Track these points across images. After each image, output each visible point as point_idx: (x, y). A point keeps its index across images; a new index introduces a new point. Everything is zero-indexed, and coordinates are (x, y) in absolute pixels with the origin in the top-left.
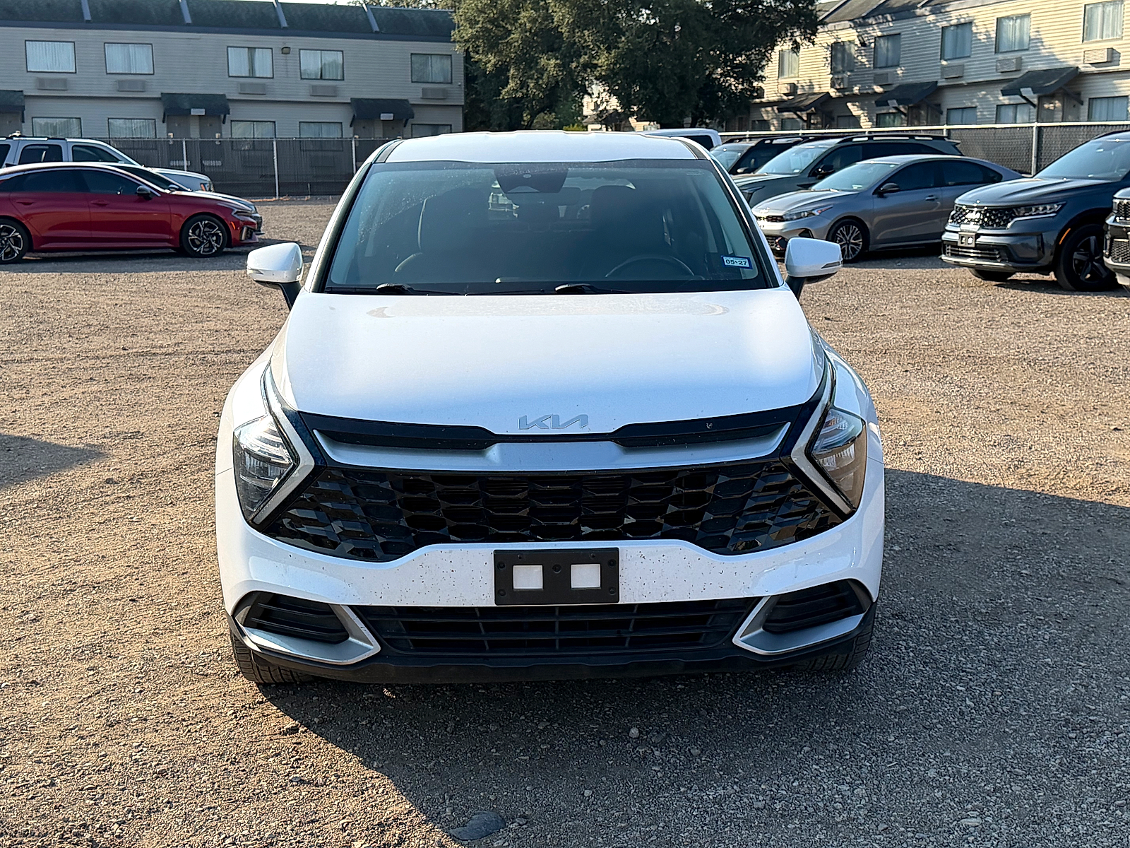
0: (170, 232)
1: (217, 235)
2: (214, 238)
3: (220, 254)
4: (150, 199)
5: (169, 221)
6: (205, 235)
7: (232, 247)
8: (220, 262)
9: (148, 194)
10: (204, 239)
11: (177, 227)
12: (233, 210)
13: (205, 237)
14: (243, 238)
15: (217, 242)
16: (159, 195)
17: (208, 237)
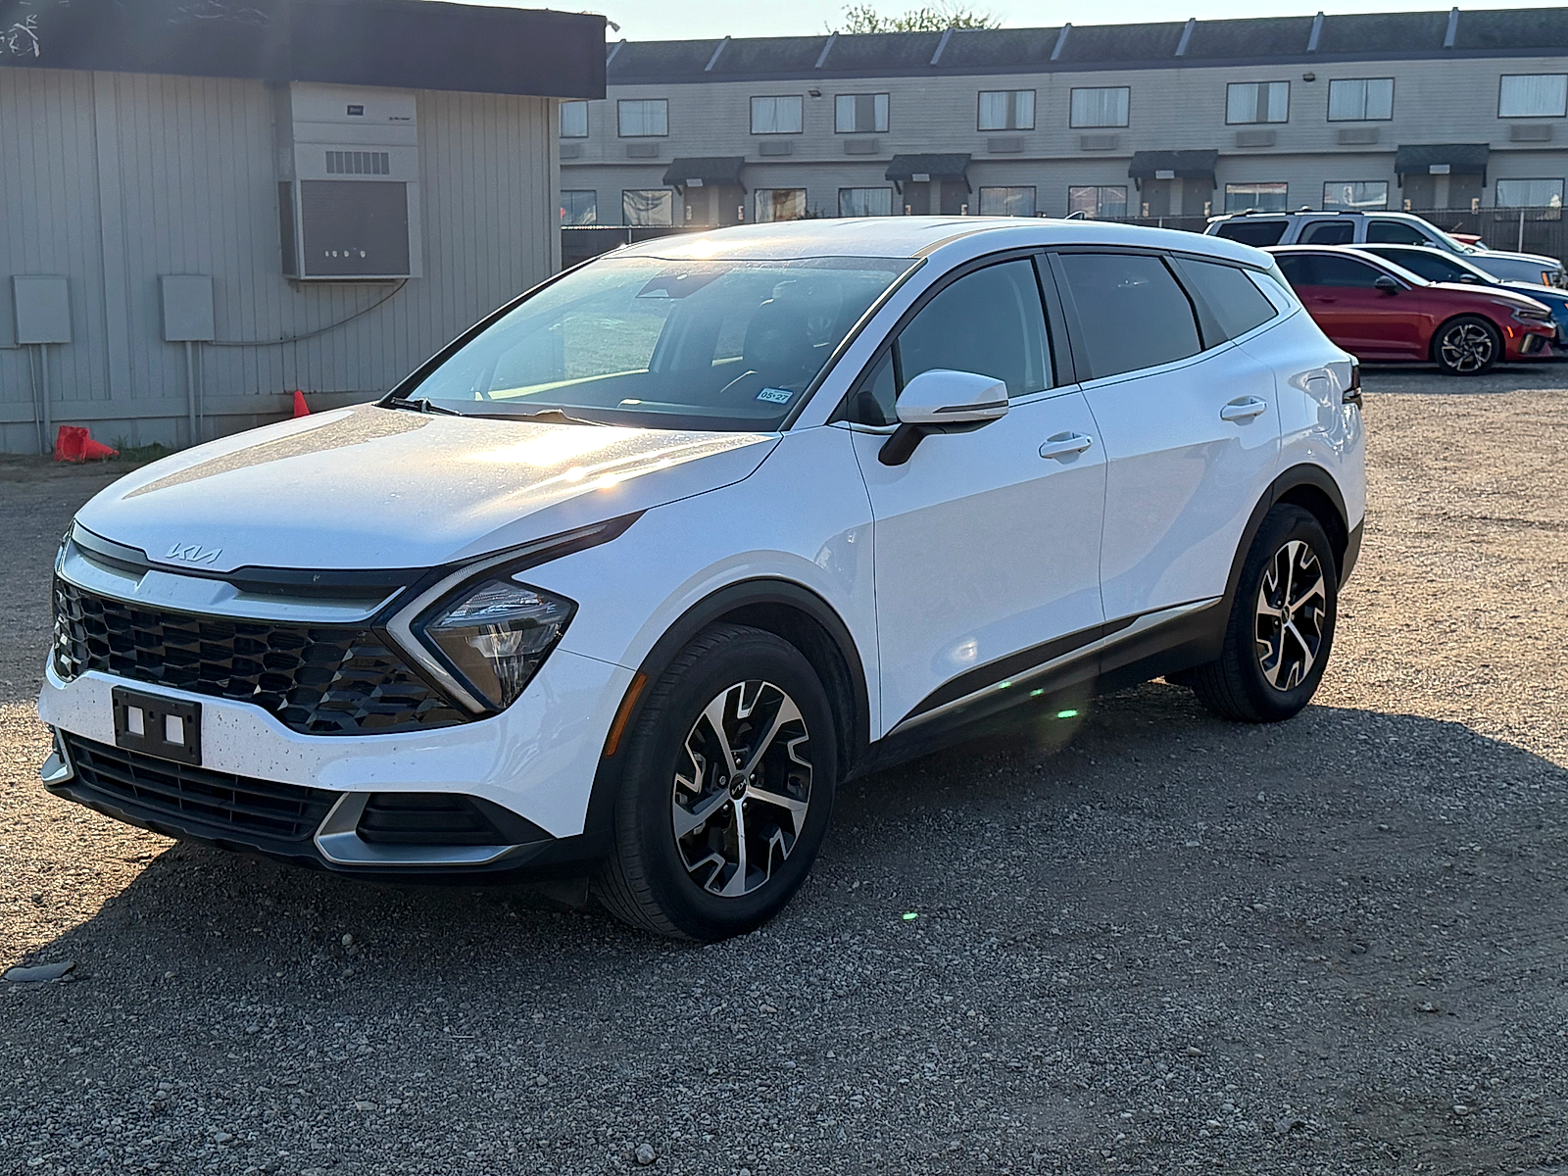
0: (1417, 339)
1: (1484, 344)
2: (1481, 349)
3: (1487, 371)
4: (1395, 294)
5: (1416, 324)
6: (1467, 344)
7: (1507, 362)
8: (1487, 381)
9: (1395, 287)
10: (1465, 350)
11: (1426, 332)
12: (1513, 310)
13: (1466, 347)
14: (1523, 350)
15: (1483, 355)
16: (1409, 288)
17: (1470, 347)
